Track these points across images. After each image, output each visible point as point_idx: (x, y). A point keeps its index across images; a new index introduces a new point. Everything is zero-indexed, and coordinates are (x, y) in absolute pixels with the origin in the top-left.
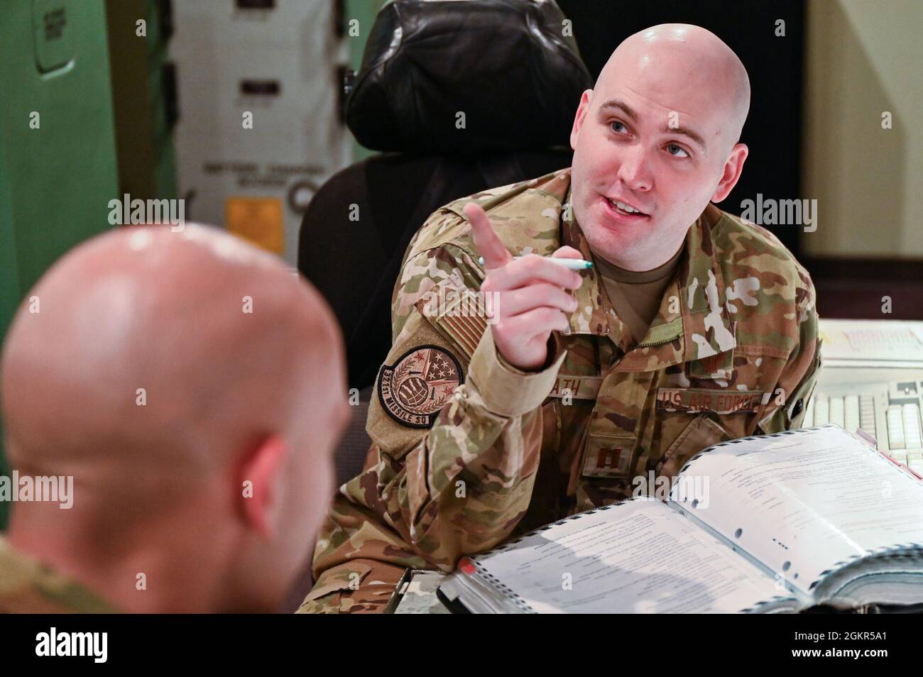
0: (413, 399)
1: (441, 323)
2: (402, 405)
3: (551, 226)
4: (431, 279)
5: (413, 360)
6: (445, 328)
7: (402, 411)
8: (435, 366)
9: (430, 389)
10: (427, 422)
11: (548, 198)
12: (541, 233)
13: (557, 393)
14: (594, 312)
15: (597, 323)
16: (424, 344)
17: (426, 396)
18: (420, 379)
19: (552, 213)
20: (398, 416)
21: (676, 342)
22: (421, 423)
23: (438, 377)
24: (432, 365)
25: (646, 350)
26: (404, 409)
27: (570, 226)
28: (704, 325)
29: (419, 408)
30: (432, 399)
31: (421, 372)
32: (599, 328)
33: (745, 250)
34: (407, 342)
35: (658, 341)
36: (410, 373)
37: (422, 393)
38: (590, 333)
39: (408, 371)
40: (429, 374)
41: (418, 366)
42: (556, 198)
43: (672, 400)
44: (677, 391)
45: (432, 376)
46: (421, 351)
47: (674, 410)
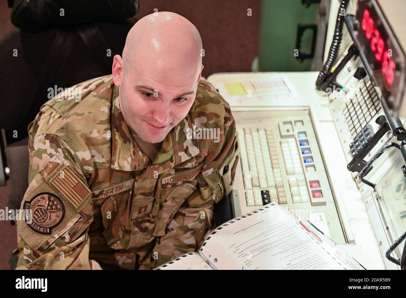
0: (41, 219)
1: (52, 183)
2: (35, 222)
3: (105, 117)
4: (48, 154)
5: (40, 199)
6: (54, 185)
7: (36, 225)
8: (51, 203)
9: (49, 214)
10: (48, 232)
11: (103, 100)
12: (101, 121)
13: (113, 193)
14: (132, 160)
15: (134, 165)
16: (45, 191)
17: (47, 218)
18: (43, 209)
19: (106, 110)
20: (34, 228)
21: (171, 160)
22: (45, 232)
23: (52, 209)
24: (49, 203)
25: (157, 166)
26: (37, 225)
27: (116, 116)
28: (184, 147)
29: (44, 224)
30: (50, 219)
31: (44, 205)
32: (135, 167)
33: (199, 103)
34: (36, 189)
35: (163, 161)
36: (39, 206)
37: (45, 216)
38: (131, 170)
39: (37, 205)
40: (48, 207)
41: (42, 203)
42: (107, 100)
43: (169, 182)
44: (170, 177)
45: (49, 208)
46: (44, 195)
47: (171, 186)
